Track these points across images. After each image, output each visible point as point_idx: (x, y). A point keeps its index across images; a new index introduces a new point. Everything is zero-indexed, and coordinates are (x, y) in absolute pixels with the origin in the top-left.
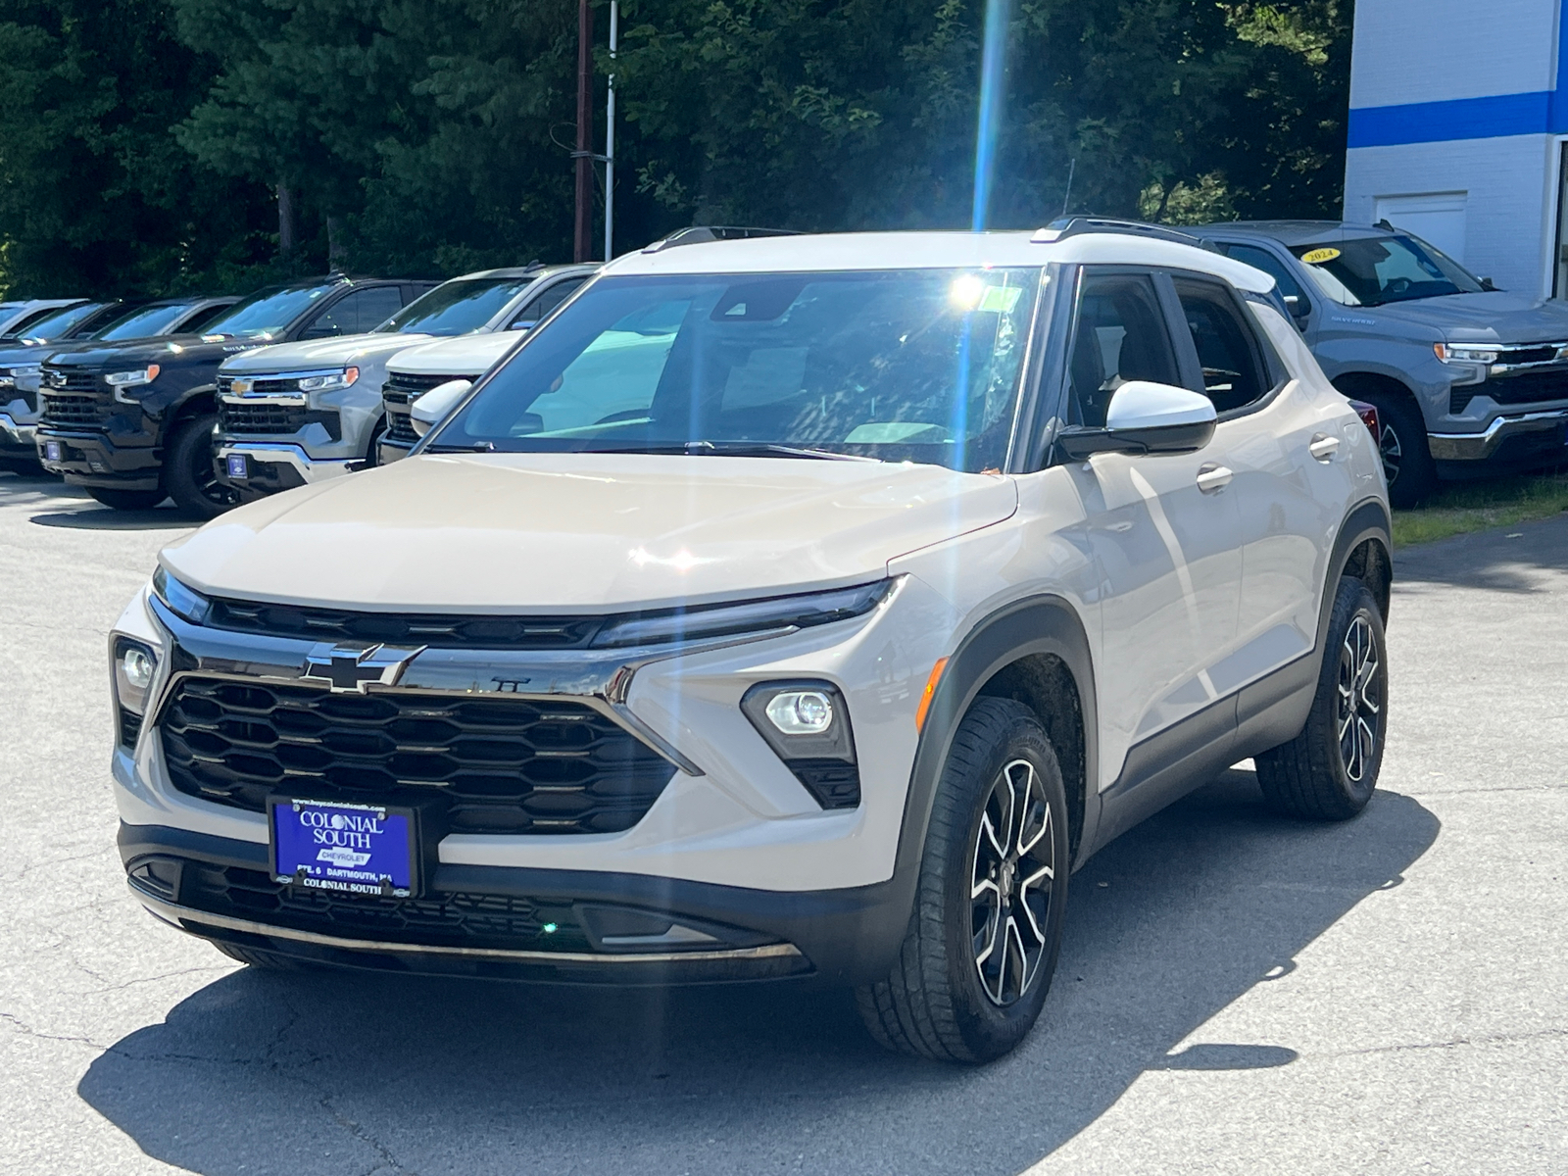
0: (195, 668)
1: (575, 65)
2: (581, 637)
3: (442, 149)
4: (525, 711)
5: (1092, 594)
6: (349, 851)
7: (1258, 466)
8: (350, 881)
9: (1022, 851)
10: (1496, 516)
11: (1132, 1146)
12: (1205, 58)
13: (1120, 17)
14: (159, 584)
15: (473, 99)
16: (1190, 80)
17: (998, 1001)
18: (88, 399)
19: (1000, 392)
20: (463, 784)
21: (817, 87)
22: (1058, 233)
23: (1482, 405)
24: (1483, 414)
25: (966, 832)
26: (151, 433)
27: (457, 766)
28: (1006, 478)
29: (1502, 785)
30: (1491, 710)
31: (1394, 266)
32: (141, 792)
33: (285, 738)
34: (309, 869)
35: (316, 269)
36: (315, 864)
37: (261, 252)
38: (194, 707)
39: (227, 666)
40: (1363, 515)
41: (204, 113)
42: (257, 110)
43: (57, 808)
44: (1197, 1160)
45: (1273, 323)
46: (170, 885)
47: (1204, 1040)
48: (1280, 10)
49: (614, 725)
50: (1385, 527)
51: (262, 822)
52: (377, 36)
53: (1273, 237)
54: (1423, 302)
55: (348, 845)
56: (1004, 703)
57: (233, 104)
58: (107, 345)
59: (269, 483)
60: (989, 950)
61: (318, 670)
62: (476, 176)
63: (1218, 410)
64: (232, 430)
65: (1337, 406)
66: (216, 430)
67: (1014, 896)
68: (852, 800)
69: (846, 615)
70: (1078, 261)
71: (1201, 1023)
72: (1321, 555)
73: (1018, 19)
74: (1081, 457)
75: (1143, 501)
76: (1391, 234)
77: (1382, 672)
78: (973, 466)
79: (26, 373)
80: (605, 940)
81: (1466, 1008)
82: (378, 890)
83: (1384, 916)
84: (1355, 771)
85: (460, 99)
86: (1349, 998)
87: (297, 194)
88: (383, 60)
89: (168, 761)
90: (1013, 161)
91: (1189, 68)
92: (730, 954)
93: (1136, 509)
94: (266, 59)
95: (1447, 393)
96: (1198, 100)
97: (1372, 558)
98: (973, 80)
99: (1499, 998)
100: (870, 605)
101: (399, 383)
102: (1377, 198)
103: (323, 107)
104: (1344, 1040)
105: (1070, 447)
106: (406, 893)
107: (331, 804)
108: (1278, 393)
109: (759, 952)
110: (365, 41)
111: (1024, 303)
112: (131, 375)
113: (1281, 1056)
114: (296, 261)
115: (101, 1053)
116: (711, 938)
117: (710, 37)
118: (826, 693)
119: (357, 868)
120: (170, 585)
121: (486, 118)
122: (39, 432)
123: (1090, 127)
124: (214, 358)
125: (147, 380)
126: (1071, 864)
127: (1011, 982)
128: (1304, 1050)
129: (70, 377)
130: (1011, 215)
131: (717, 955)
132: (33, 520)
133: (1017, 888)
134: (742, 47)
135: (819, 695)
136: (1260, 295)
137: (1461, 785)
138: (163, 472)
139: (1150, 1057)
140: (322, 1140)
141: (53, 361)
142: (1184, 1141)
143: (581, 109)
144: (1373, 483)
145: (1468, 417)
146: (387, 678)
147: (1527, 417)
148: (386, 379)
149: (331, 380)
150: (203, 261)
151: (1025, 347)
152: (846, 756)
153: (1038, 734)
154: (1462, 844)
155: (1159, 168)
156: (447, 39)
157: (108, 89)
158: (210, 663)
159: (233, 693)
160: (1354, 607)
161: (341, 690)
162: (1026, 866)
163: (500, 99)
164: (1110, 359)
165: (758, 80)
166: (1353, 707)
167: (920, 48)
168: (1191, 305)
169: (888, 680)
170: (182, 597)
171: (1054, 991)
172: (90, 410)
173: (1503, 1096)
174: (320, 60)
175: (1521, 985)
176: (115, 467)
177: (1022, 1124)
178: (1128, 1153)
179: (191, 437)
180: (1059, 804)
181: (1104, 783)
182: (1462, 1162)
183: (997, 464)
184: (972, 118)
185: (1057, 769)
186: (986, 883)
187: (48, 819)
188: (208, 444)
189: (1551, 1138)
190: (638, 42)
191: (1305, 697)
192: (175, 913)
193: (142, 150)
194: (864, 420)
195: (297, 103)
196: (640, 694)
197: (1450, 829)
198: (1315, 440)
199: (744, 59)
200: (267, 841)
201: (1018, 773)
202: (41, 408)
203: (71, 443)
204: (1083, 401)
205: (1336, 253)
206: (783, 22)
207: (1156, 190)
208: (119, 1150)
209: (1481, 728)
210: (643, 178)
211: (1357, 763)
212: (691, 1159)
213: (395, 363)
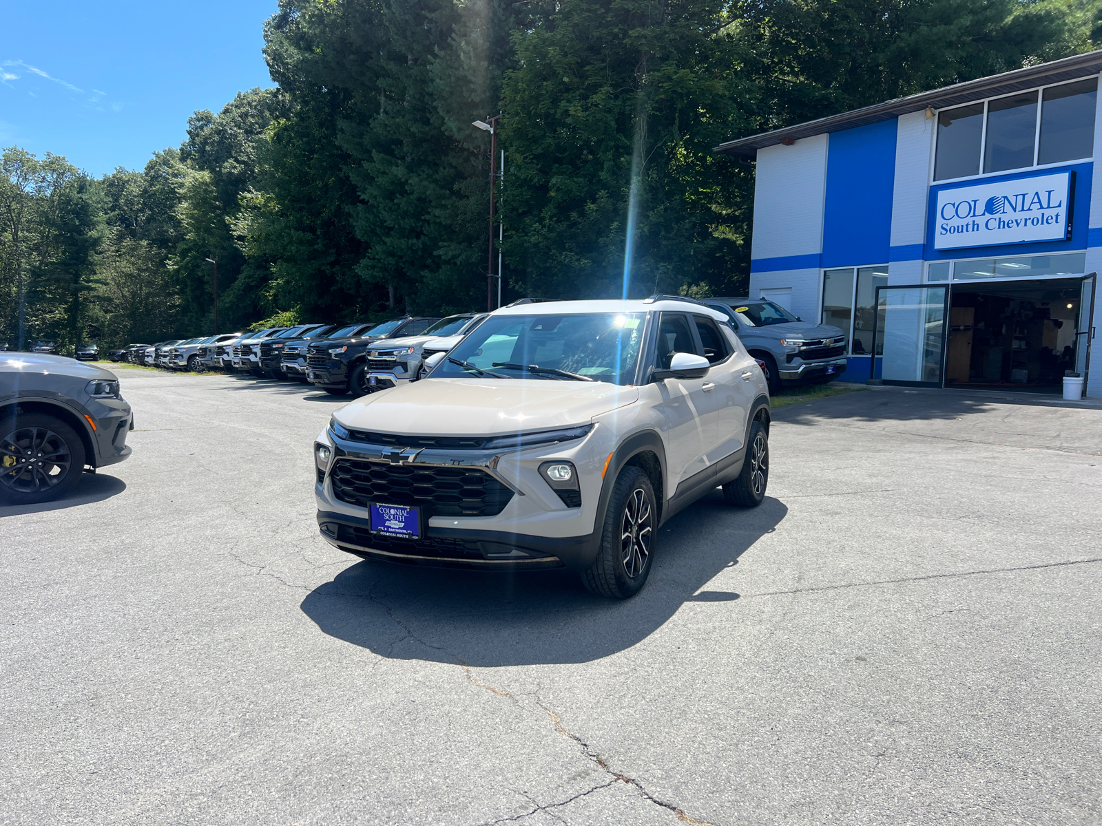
0: (345, 455)
1: (488, 245)
2: (480, 445)
3: (443, 273)
4: (460, 472)
5: (665, 428)
6: (397, 522)
7: (723, 382)
8: (397, 533)
9: (640, 522)
10: (802, 398)
11: (680, 631)
12: (702, 243)
13: (672, 228)
14: (332, 425)
15: (455, 257)
16: (697, 249)
17: (631, 576)
18: (323, 358)
19: (632, 356)
20: (439, 498)
21: (570, 252)
22: (653, 300)
23: (797, 360)
24: (798, 363)
25: (620, 515)
26: (344, 369)
27: (435, 492)
28: (635, 387)
29: (809, 494)
30: (804, 467)
31: (767, 313)
32: (325, 500)
33: (374, 481)
34: (382, 528)
35: (401, 314)
36: (385, 527)
37: (383, 308)
38: (342, 469)
39: (357, 455)
40: (760, 400)
41: (364, 262)
42: (382, 261)
43: (303, 501)
44: (704, 636)
45: (728, 331)
46: (333, 533)
47: (706, 590)
48: (727, 226)
49: (492, 477)
50: (768, 404)
51: (365, 511)
52: (422, 236)
53: (726, 303)
54: (777, 325)
55: (396, 520)
56: (634, 468)
57: (374, 259)
58: (330, 340)
59: (384, 386)
60: (628, 558)
61: (386, 456)
62: (454, 282)
63: (710, 363)
64: (371, 368)
65: (751, 361)
66: (366, 369)
67: (637, 538)
68: (579, 505)
69: (576, 437)
70: (660, 310)
71: (704, 584)
72: (746, 413)
73: (638, 229)
74: (661, 380)
75: (683, 395)
76: (765, 302)
77: (767, 454)
78: (623, 383)
79: (302, 349)
80: (489, 555)
81: (800, 578)
82: (407, 536)
83: (769, 543)
84: (757, 490)
85: (450, 257)
86: (757, 574)
87: (396, 289)
88: (424, 244)
89: (334, 488)
90: (636, 277)
91: (696, 245)
92: (534, 560)
93: (681, 399)
94: (385, 243)
95: (785, 356)
96: (699, 256)
97: (763, 415)
98: (623, 250)
99: (812, 574)
100: (586, 433)
101: (427, 353)
102: (761, 290)
103: (404, 260)
104: (757, 590)
105: (657, 376)
106: (417, 538)
107: (390, 505)
108: (730, 357)
109: (545, 560)
110: (418, 238)
111: (641, 324)
112: (337, 350)
113: (733, 596)
114: (395, 311)
115: (310, 592)
116: (527, 555)
117: (534, 235)
118: (569, 466)
119: (399, 528)
120: (336, 426)
121: (458, 263)
122: (307, 369)
123: (662, 266)
124: (366, 344)
125: (343, 351)
126: (658, 525)
127: (636, 570)
128: (742, 594)
129: (317, 350)
130: (635, 294)
131: (529, 561)
132: (304, 399)
133: (638, 535)
134: (544, 239)
135: (566, 466)
136: (724, 323)
137: (795, 494)
138: (348, 383)
139: (686, 596)
140: (387, 627)
141: (312, 345)
142: (699, 629)
143: (490, 260)
144: (763, 387)
145: (793, 364)
146: (411, 459)
147: (813, 365)
148: (422, 351)
149: (404, 351)
150: (364, 311)
151: (641, 341)
152: (576, 488)
153: (646, 479)
154: (796, 516)
155: (687, 279)
156: (445, 237)
157: (333, 254)
158: (350, 453)
159: (356, 464)
160: (757, 432)
161: (394, 464)
162: (642, 527)
163: (463, 257)
164: (671, 345)
165: (550, 250)
166: (757, 467)
167: (605, 239)
168: (700, 326)
169: (592, 460)
170: (339, 430)
171: (652, 571)
172: (324, 362)
173: (815, 612)
174: (403, 243)
175: (820, 569)
176: (332, 381)
177: (640, 622)
178: (679, 634)
179: (358, 371)
180: (653, 505)
181: (669, 497)
182: (801, 638)
183: (631, 383)
184: (622, 262)
185: (653, 492)
186: (627, 534)
187: (299, 505)
188: (363, 374)
189: (833, 629)
190: (510, 237)
191: (740, 464)
192: (335, 543)
193: (344, 274)
194: (584, 366)
195: (395, 258)
196: (502, 465)
197: (791, 511)
198: (743, 374)
199: (545, 242)
200: (367, 518)
201: (639, 493)
202: (308, 361)
203: (317, 373)
204: (662, 360)
205: (747, 309)
206: (558, 230)
207: (684, 287)
208: (313, 630)
209: (800, 474)
210: (511, 283)
211: (758, 487)
212: (519, 635)
213: (425, 346)
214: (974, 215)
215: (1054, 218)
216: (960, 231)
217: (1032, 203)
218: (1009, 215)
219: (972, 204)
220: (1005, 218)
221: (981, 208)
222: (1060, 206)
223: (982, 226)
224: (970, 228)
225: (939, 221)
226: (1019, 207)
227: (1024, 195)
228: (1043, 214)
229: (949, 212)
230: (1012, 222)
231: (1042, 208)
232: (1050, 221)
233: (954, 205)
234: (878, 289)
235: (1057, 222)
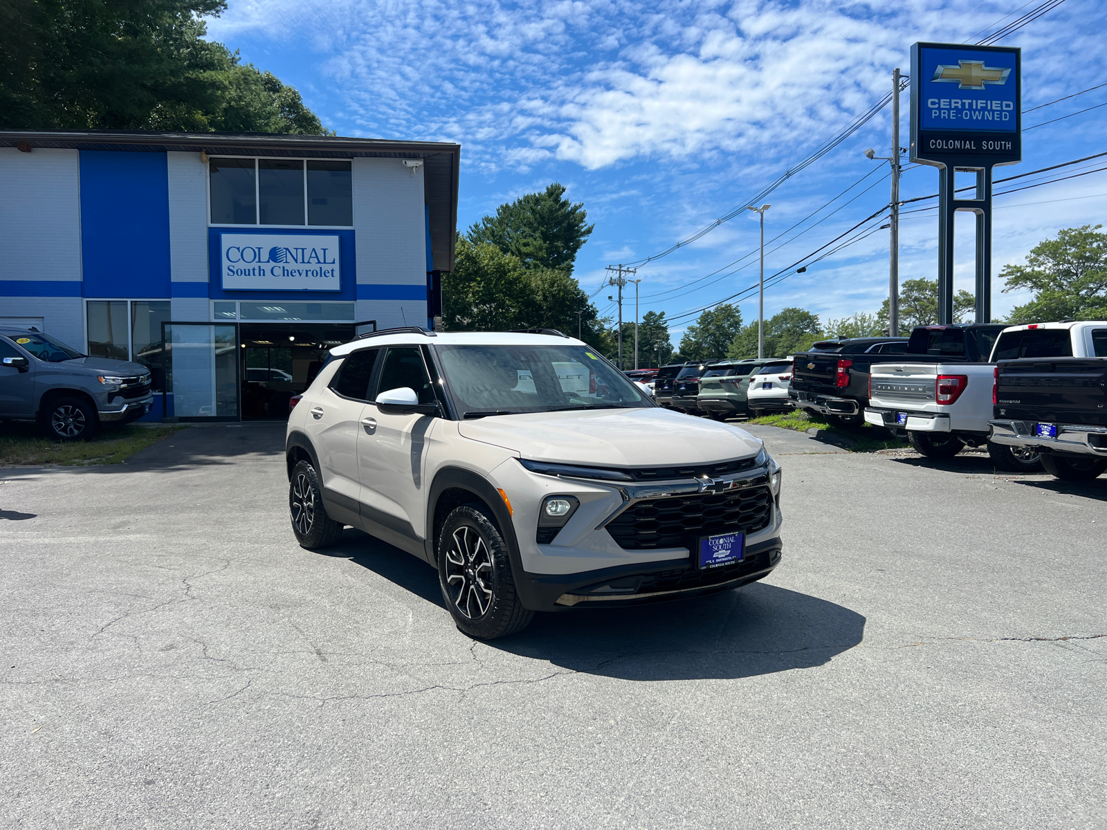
6: (724, 551)
8: (725, 562)
23: (120, 399)
24: (120, 403)
33: (687, 516)
36: (713, 559)
55: (724, 549)
61: (709, 487)
82: (734, 562)
95: (106, 395)
107: (720, 535)
119: (726, 556)
145: (113, 404)
146: (731, 486)
147: (136, 403)
161: (717, 493)
214: (259, 261)
215: (330, 272)
216: (247, 274)
217: (310, 257)
218: (292, 265)
219: (257, 250)
220: (289, 267)
221: (265, 255)
222: (334, 262)
223: (268, 272)
224: (257, 272)
225: (225, 263)
226: (300, 260)
227: (303, 249)
228: (321, 268)
229: (235, 255)
230: (295, 272)
231: (319, 262)
232: (327, 275)
233: (238, 249)
234: (163, 324)
235: (333, 276)
